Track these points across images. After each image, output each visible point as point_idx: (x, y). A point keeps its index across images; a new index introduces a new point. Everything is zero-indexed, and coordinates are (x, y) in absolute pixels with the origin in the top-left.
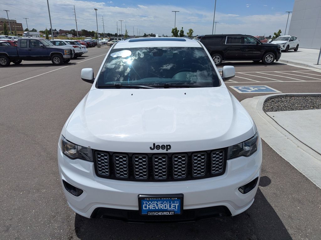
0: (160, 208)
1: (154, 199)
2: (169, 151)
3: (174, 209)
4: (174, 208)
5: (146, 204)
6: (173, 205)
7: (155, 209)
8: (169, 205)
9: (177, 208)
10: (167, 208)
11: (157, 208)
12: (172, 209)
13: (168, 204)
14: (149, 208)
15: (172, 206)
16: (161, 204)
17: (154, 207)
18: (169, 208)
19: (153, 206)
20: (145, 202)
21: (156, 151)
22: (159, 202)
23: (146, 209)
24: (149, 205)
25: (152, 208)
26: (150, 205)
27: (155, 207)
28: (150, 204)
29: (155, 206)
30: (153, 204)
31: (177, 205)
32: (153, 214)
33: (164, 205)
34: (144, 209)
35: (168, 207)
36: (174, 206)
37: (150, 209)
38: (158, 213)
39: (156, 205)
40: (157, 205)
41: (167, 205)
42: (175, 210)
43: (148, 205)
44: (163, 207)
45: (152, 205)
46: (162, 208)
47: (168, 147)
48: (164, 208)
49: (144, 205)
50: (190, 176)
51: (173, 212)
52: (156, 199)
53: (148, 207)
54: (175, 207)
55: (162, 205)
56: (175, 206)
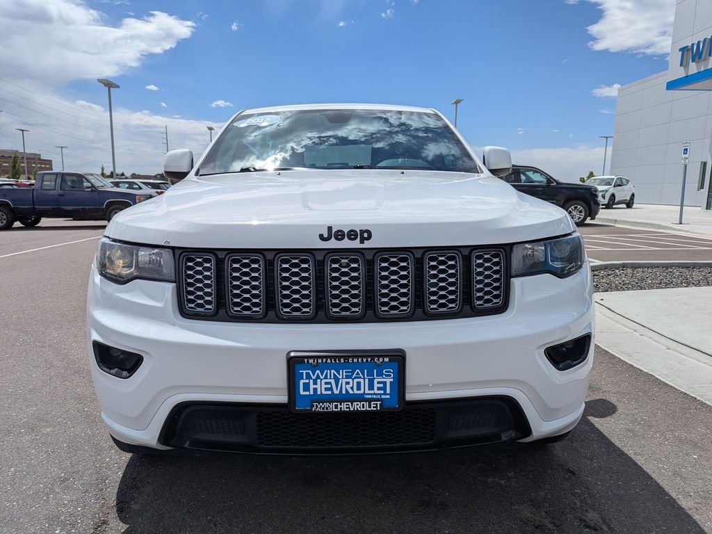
0: (344, 392)
1: (329, 361)
2: (367, 244)
3: (381, 394)
4: (382, 392)
5: (308, 377)
6: (378, 383)
7: (330, 392)
8: (367, 381)
9: (388, 391)
10: (362, 392)
11: (337, 392)
12: (375, 394)
13: (364, 379)
14: (315, 390)
15: (376, 385)
16: (347, 377)
17: (329, 386)
18: (367, 391)
19: (326, 383)
20: (304, 372)
21: (333, 244)
22: (343, 373)
23: (307, 393)
24: (315, 383)
25: (324, 392)
26: (319, 381)
27: (331, 389)
28: (318, 377)
29: (330, 383)
30: (326, 378)
31: (388, 381)
32: (327, 409)
33: (356, 380)
34: (302, 392)
35: (365, 389)
36: (382, 385)
37: (319, 393)
38: (339, 406)
39: (333, 381)
40: (337, 380)
41: (362, 380)
42: (383, 397)
43: (311, 381)
44: (352, 388)
45: (324, 381)
46: (351, 392)
47: (366, 235)
48: (356, 392)
49: (302, 382)
50: (420, 311)
51: (379, 403)
52: (335, 360)
53: (312, 386)
54: (384, 388)
55: (350, 380)
56: (385, 383)
